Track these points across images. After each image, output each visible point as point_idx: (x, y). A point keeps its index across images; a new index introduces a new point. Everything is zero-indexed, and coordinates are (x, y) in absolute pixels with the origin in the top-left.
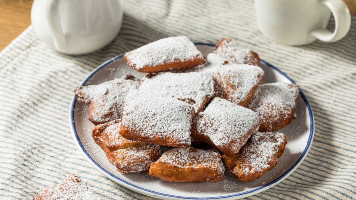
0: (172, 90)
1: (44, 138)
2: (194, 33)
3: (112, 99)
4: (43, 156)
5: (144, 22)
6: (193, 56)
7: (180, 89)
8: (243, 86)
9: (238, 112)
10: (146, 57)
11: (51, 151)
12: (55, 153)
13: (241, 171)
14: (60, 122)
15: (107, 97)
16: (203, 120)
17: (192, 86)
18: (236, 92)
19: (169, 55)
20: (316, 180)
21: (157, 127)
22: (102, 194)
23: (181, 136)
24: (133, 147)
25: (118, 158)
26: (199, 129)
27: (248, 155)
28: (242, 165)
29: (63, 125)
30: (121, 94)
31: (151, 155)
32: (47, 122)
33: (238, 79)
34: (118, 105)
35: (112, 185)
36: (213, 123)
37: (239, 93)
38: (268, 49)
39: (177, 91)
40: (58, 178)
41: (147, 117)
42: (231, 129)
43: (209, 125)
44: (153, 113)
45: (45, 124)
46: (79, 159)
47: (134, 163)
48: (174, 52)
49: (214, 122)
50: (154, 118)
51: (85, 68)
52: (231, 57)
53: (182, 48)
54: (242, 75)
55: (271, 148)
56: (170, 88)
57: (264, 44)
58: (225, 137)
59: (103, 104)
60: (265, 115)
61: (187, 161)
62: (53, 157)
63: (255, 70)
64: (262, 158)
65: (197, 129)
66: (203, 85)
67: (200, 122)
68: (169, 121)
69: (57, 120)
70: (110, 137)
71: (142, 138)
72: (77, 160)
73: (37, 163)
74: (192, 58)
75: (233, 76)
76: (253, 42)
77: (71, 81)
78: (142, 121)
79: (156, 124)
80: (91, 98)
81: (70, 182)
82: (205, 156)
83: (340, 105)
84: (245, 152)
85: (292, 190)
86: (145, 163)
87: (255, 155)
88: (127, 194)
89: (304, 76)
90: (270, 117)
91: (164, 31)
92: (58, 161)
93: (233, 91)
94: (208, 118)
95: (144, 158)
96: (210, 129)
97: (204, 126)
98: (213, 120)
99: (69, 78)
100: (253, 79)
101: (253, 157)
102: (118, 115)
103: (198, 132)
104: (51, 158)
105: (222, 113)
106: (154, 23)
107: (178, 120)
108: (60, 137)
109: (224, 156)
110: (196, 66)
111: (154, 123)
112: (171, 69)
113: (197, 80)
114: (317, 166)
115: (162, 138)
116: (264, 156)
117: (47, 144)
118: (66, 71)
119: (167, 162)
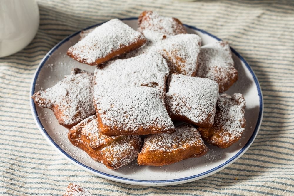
0: (132, 78)
1: (16, 151)
2: (101, 8)
3: (75, 99)
4: (24, 170)
5: (53, 8)
6: (136, 39)
7: (139, 74)
8: (189, 57)
9: (202, 85)
10: (95, 50)
11: (30, 162)
12: (34, 163)
13: (221, 139)
14: (23, 130)
15: (70, 97)
16: (174, 100)
17: (149, 69)
18: (186, 65)
19: (114, 43)
20: (276, 128)
21: (139, 120)
22: (100, 194)
23: (165, 123)
24: (115, 142)
25: (107, 157)
26: (174, 111)
27: (223, 123)
28: (220, 134)
29: (28, 133)
30: (81, 91)
31: (135, 145)
32: (12, 133)
33: (183, 51)
34: (82, 102)
35: (105, 182)
36: (185, 102)
37: (189, 65)
38: (174, 10)
39: (137, 77)
40: (51, 189)
41: (126, 112)
42: (203, 103)
43: (182, 104)
44: (130, 106)
45: (10, 136)
46: (61, 164)
47: (122, 157)
48: (118, 39)
49: (185, 100)
50: (133, 112)
51: (20, 68)
52: (160, 29)
53: (123, 33)
54: (184, 46)
55: (239, 111)
56: (129, 76)
57: (169, 5)
58: (201, 112)
59: (68, 105)
60: (216, 79)
61: (173, 143)
62: (34, 168)
63: (194, 39)
64: (236, 123)
65: (171, 110)
66: (158, 65)
67: (172, 103)
68: (149, 111)
69: (20, 129)
70: (90, 137)
71: (125, 132)
72: (60, 165)
73: (23, 179)
74: (136, 40)
75: (178, 50)
76: (159, 5)
77: (12, 85)
78: (122, 116)
79: (137, 117)
80: (52, 101)
81: (74, 193)
82: (186, 134)
83: (260, 49)
84: (219, 121)
85: (262, 143)
86: (132, 154)
87: (229, 122)
88: (122, 187)
89: (218, 29)
90: (221, 80)
91: (74, 13)
92: (42, 172)
93: (183, 63)
94: (179, 97)
95: (130, 150)
96: (185, 108)
97: (178, 107)
98: (184, 99)
99: (10, 82)
100: (195, 48)
101: (228, 124)
102: (85, 113)
103: (173, 113)
104: (33, 169)
105: (190, 90)
106: (62, 7)
107: (156, 108)
108: (31, 146)
109: (201, 129)
110: (139, 47)
111: (135, 116)
112: (118, 55)
113: (151, 62)
114: (270, 114)
115: (146, 128)
116: (237, 120)
117: (22, 157)
118: (4, 76)
119: (155, 149)
